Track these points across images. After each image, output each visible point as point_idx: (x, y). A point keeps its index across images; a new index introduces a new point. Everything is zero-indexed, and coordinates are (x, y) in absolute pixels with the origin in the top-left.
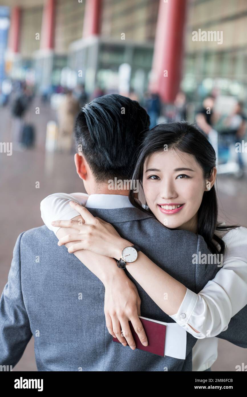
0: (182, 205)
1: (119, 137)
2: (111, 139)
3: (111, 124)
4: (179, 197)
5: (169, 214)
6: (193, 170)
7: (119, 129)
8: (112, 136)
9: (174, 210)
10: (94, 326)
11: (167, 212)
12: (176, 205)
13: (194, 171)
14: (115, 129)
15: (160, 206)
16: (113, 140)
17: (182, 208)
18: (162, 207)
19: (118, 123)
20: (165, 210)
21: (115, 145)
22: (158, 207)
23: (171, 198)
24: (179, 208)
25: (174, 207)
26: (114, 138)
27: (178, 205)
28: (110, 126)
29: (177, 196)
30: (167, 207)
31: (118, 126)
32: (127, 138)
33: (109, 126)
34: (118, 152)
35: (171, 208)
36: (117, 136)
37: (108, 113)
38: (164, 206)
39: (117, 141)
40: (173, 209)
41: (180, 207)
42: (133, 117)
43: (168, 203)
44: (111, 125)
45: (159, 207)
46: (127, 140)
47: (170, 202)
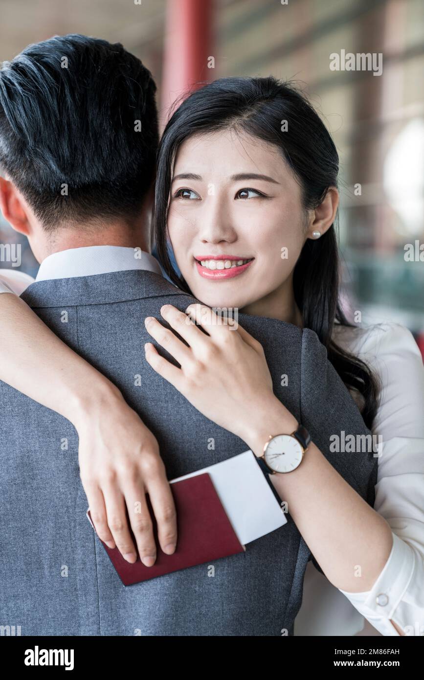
0: (248, 261)
1: (71, 116)
2: (53, 122)
3: (50, 89)
4: (240, 241)
5: (215, 280)
6: (277, 180)
7: (69, 99)
8: (55, 116)
9: (227, 271)
10: (70, 549)
11: (212, 275)
12: (233, 259)
13: (277, 183)
14: (61, 100)
15: (199, 262)
16: (60, 125)
17: (248, 266)
18: (202, 263)
19: (66, 86)
20: (209, 271)
21: (66, 135)
22: (195, 265)
23: (221, 242)
24: (240, 267)
25: (227, 264)
26: (61, 121)
27: (237, 260)
28: (49, 95)
29: (235, 238)
30: (211, 265)
31: (67, 91)
32: (90, 117)
33: (47, 95)
34: (73, 149)
35: (220, 265)
36: (68, 116)
37: (42, 68)
38: (207, 262)
39: (69, 125)
40: (225, 269)
41: (243, 264)
42: (101, 70)
43: (215, 255)
44: (50, 92)
45: (198, 264)
46: (92, 122)
47: (219, 251)
